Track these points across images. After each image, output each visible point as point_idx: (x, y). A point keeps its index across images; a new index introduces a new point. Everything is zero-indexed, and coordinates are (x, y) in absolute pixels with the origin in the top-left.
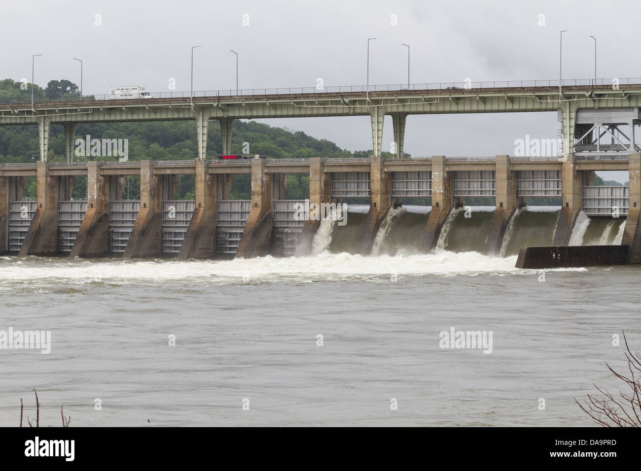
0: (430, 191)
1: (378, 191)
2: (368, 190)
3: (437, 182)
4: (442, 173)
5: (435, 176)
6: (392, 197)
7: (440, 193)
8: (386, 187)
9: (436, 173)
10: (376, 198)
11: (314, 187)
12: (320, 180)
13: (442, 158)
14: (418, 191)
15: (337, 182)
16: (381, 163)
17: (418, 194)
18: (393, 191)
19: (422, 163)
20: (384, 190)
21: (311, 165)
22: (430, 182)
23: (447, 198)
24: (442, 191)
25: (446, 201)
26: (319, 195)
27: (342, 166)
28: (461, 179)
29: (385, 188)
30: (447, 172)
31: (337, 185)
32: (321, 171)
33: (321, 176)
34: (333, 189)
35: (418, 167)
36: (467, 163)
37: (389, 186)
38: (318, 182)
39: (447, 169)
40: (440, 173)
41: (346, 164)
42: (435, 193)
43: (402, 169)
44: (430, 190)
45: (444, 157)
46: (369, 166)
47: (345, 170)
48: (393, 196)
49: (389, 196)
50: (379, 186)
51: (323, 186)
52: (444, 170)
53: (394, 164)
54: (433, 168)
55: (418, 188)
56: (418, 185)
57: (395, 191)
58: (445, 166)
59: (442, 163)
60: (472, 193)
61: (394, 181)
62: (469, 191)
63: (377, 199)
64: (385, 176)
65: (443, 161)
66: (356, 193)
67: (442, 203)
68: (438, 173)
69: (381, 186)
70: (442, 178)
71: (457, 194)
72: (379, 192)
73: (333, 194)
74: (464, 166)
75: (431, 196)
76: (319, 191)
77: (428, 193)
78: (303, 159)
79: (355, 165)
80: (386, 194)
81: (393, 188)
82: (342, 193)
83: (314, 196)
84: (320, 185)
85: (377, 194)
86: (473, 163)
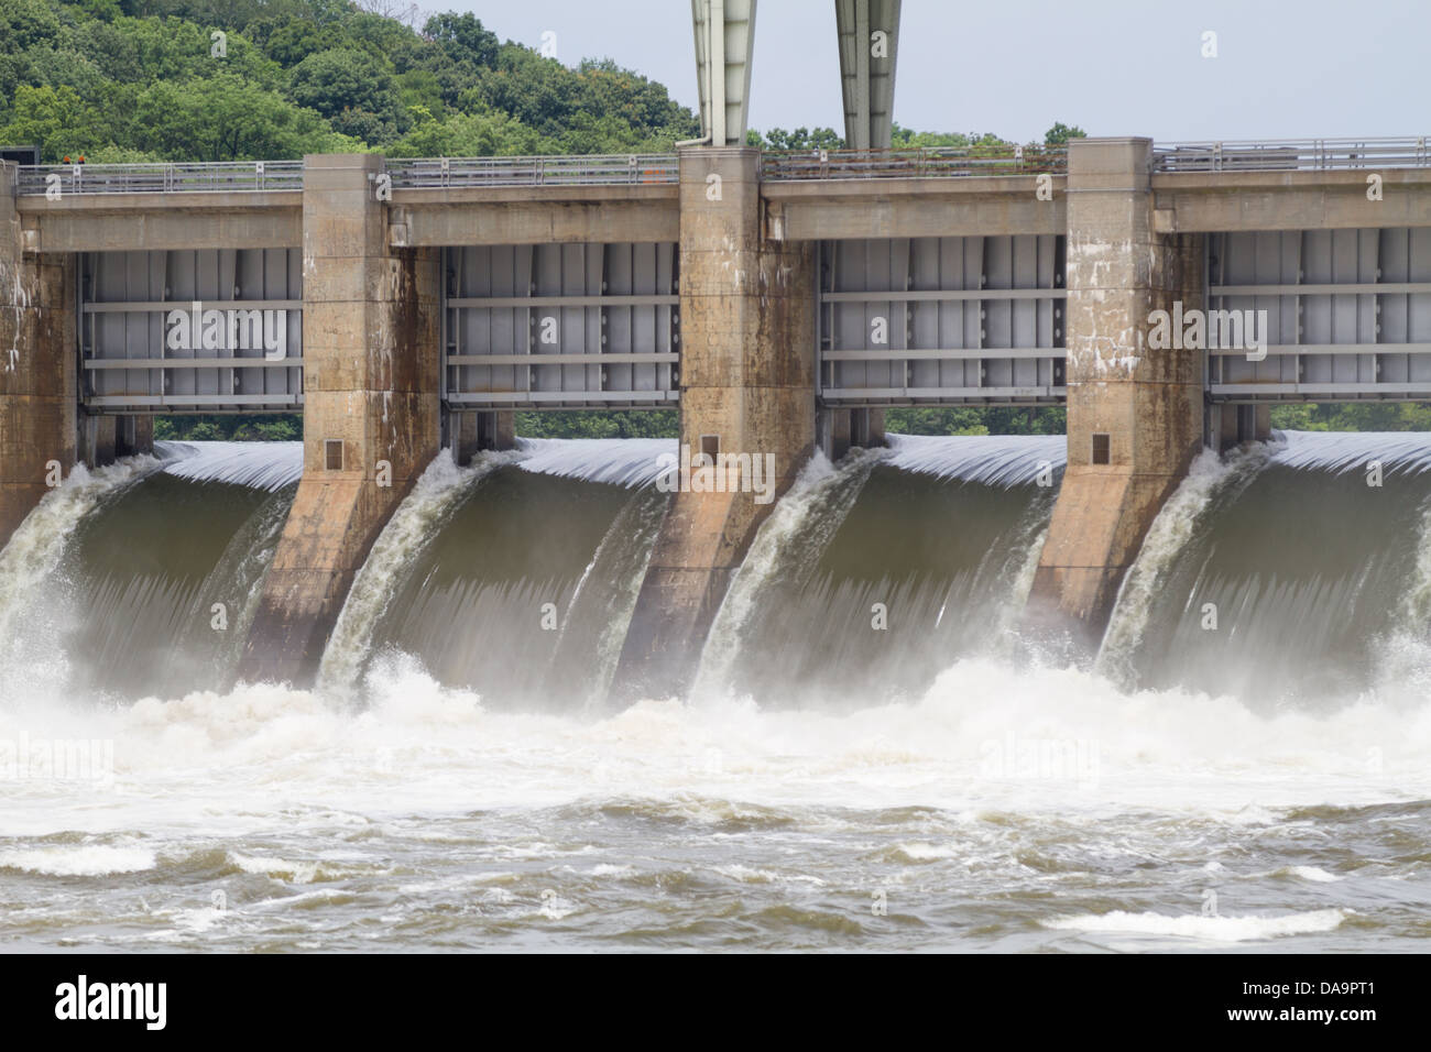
0: (1060, 363)
1: (726, 363)
2: (669, 357)
3: (1096, 302)
4: (1127, 248)
5: (1086, 268)
6: (820, 404)
7: (1119, 376)
8: (783, 341)
9: (1090, 249)
10: (717, 406)
11: (332, 339)
12: (370, 300)
13: (1127, 157)
14: (986, 363)
15: (478, 310)
16: (746, 183)
17: (986, 383)
18: (825, 364)
19: (1004, 187)
20: (769, 355)
21: (309, 206)
22: (1060, 304)
23: (1160, 406)
24: (1130, 361)
25: (1161, 425)
26: (360, 393)
27: (501, 206)
28: (1254, 282)
29: (778, 343)
30: (1166, 240)
31: (478, 328)
32: (376, 237)
33: (372, 271)
34: (451, 351)
35: (983, 211)
36: (1287, 180)
37: (800, 330)
38: (357, 312)
39: (1163, 223)
40: (1117, 245)
41: (526, 196)
42: (1088, 379)
43: (878, 224)
44: (1058, 353)
45: (1142, 144)
46: (670, 204)
47: (525, 230)
48: (829, 394)
49: (802, 398)
50: (737, 327)
51: (384, 332)
52: (1142, 224)
53: (829, 191)
54: (1071, 215)
55: (986, 344)
56: (985, 324)
57: (838, 364)
58: (1150, 201)
59: (1129, 182)
60: (1324, 370)
61: (830, 297)
62: (1303, 358)
63: (721, 416)
64: (774, 270)
65: (1137, 169)
66: (598, 378)
67: (1129, 433)
68: (1100, 248)
69: (746, 333)
70: (1128, 278)
71: (1226, 381)
72: (738, 371)
73: (450, 388)
74: (1269, 199)
75: (1060, 392)
76: (360, 364)
77: (1048, 375)
78: (260, 165)
79: (585, 203)
80: (780, 383)
81: (825, 346)
82: (508, 381)
83: (330, 396)
84: (369, 326)
85: (723, 383)
86: (1328, 180)
